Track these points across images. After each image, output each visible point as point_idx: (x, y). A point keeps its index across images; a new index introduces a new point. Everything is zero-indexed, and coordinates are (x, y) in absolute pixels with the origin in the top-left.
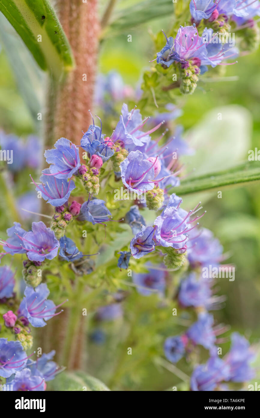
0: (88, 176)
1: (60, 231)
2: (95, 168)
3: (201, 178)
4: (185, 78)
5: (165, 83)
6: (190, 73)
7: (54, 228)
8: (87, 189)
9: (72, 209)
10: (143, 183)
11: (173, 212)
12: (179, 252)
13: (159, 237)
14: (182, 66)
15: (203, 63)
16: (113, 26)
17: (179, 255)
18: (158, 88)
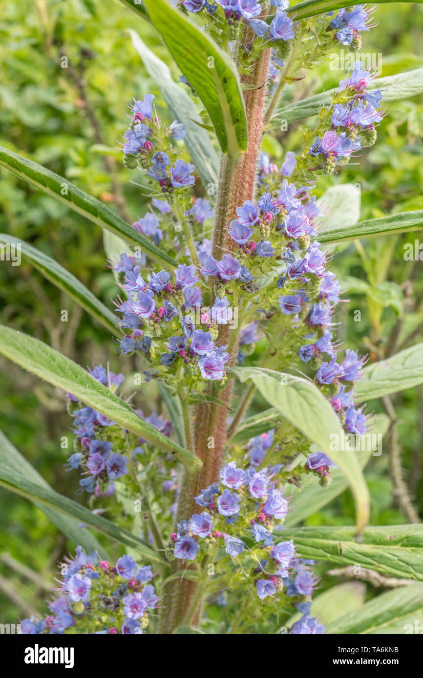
0: (264, 226)
1: (242, 260)
2: (267, 221)
3: (332, 232)
4: (327, 165)
5: (312, 166)
6: (331, 161)
7: (238, 259)
8: (262, 233)
9: (250, 246)
10: (298, 231)
11: (316, 251)
12: (319, 277)
13: (307, 266)
14: (325, 156)
15: (339, 155)
16: (272, 122)
17: (319, 280)
18: (306, 169)
